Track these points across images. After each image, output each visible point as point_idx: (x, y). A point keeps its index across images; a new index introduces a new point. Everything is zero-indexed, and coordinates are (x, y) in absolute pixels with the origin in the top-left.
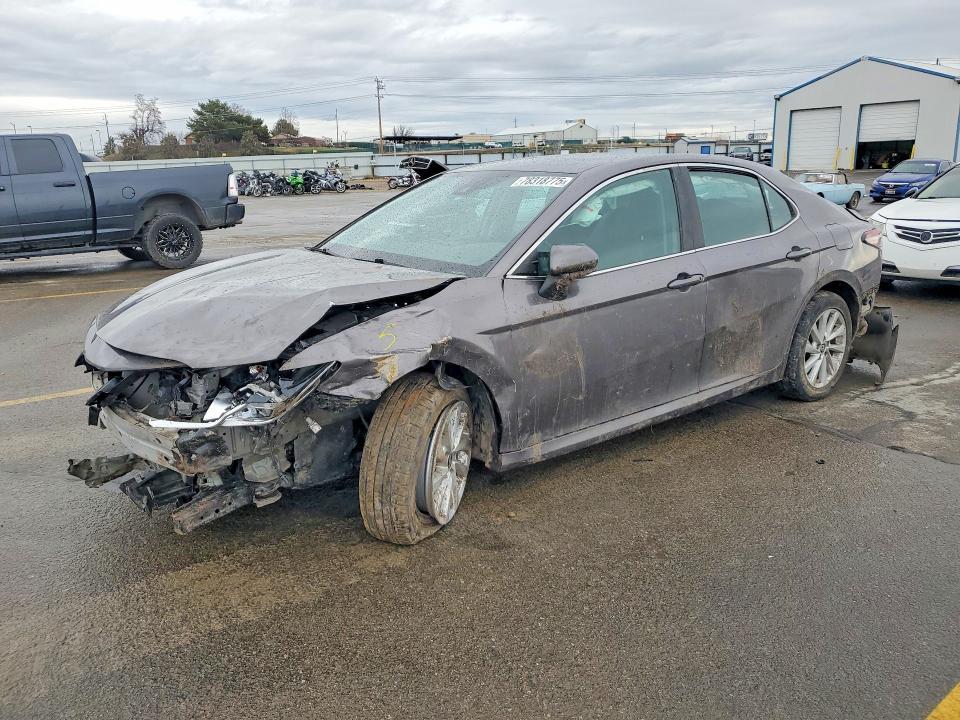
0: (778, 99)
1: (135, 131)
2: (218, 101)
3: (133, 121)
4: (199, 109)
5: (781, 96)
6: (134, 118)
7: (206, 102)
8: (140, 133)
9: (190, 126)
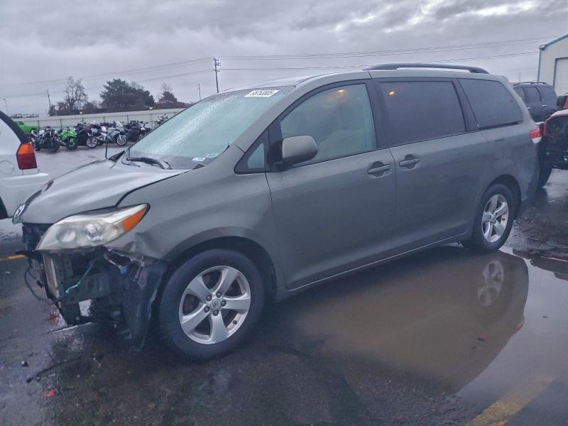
0: (543, 49)
1: (68, 100)
2: (119, 80)
3: (66, 94)
4: (108, 85)
5: (546, 46)
6: (67, 92)
7: (112, 81)
8: (71, 102)
9: (102, 96)
